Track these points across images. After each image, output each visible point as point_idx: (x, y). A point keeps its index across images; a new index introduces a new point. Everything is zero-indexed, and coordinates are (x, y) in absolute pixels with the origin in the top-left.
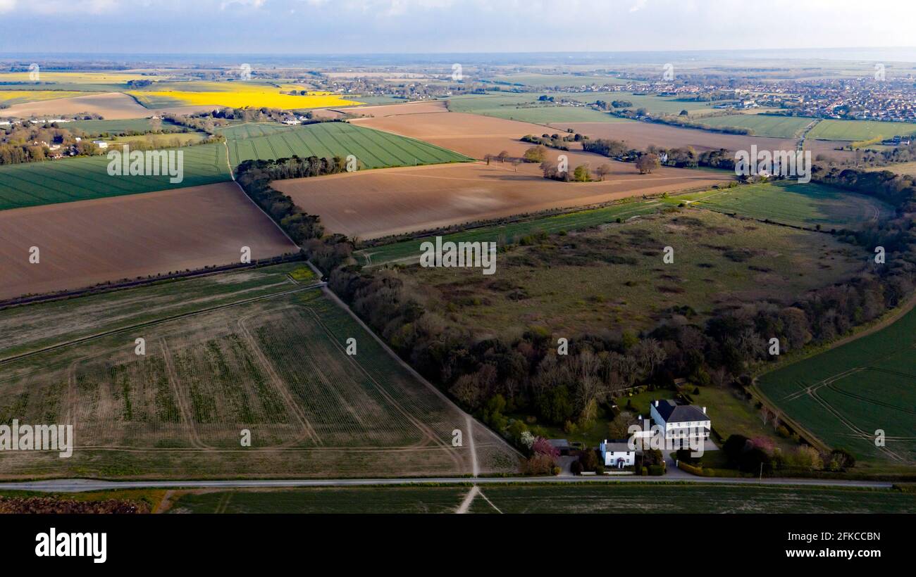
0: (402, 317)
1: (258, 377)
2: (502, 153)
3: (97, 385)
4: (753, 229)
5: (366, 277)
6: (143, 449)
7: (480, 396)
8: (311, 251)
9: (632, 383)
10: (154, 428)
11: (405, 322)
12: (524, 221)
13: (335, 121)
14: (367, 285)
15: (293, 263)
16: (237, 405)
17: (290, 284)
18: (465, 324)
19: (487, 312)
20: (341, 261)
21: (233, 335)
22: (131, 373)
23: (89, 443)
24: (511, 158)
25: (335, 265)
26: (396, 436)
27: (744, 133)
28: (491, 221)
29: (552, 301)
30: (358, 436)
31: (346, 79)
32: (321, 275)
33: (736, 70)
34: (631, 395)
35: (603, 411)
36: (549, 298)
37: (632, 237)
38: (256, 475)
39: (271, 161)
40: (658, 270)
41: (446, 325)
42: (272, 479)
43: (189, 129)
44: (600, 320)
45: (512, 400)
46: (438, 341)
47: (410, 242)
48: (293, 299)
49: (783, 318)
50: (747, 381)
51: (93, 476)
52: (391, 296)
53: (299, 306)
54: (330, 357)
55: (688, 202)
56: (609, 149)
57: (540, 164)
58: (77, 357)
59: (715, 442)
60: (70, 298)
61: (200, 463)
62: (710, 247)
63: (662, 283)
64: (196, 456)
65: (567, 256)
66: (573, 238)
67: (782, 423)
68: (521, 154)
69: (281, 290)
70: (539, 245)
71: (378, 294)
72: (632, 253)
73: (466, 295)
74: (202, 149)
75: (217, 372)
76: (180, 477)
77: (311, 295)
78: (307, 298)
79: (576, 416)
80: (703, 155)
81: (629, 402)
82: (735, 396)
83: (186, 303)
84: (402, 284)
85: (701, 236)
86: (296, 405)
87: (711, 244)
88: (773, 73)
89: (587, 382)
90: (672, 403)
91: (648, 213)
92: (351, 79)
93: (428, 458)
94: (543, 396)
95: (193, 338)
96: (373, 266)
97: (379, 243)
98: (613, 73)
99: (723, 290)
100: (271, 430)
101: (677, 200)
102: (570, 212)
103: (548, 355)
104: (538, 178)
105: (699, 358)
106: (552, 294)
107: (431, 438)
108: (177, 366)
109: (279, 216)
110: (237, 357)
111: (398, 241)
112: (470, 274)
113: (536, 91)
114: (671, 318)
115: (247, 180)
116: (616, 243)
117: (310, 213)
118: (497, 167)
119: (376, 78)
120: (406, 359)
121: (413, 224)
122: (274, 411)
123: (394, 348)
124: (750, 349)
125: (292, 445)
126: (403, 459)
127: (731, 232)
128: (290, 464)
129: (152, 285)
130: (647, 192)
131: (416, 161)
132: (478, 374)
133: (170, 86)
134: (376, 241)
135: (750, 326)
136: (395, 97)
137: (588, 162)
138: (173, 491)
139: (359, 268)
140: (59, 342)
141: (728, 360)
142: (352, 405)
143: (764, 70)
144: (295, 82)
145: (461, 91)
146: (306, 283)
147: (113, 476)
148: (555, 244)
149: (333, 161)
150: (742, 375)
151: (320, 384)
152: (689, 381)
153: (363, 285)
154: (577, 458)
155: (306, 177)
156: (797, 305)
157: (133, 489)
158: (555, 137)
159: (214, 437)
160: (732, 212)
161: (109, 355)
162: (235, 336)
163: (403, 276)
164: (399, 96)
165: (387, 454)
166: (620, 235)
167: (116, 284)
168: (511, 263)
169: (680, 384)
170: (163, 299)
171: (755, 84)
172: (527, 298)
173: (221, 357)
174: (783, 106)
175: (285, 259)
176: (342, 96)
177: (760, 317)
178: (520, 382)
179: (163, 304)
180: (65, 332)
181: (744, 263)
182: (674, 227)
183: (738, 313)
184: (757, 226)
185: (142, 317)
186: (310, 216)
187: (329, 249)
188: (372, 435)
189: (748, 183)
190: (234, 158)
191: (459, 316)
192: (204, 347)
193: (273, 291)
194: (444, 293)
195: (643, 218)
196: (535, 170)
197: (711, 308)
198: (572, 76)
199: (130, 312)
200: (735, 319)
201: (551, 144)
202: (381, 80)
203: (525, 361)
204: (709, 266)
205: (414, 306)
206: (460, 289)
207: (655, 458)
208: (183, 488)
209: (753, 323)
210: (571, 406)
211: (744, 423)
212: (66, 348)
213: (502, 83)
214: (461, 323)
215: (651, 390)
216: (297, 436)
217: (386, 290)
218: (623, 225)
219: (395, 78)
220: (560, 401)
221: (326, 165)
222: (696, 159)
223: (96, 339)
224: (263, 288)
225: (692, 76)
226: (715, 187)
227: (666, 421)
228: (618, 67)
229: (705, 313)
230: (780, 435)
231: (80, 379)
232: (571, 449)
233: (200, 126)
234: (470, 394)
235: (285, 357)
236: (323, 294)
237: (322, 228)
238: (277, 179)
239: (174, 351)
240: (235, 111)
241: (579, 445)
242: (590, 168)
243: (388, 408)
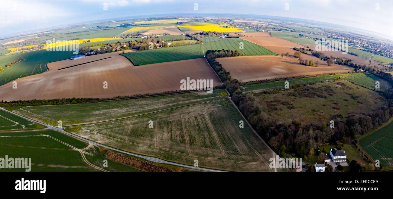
0: (254, 113)
1: (209, 132)
2: (287, 53)
3: (164, 127)
4: (359, 88)
5: (243, 96)
6: (174, 152)
7: (278, 145)
8: (227, 85)
9: (325, 142)
10: (178, 145)
11: (255, 115)
12: (293, 79)
13: (236, 37)
14: (244, 99)
15: (221, 89)
16: (202, 141)
17: (220, 97)
18: (274, 117)
19: (281, 113)
20: (236, 90)
21: (202, 114)
22: (173, 125)
23: (161, 147)
24: (290, 55)
25: (234, 91)
26: (251, 158)
27: (356, 55)
28: (283, 78)
29: (301, 110)
30: (239, 157)
31: (240, 22)
32: (229, 95)
33: (355, 34)
34: (324, 146)
35: (316, 152)
36: (300, 109)
37: (325, 88)
38: (207, 167)
39: (216, 51)
40: (333, 101)
41: (268, 117)
42: (211, 169)
43: (193, 39)
44: (315, 118)
45: (288, 147)
46: (265, 123)
47: (258, 84)
48: (221, 103)
49: (366, 120)
50: (356, 142)
51: (161, 158)
52: (251, 104)
53: (222, 106)
54: (231, 126)
55: (341, 77)
56: (319, 55)
57: (298, 58)
58: (159, 117)
59: (347, 163)
60: (158, 96)
61: (190, 160)
62: (347, 94)
63: (334, 106)
64: (190, 157)
65: (306, 93)
66: (308, 87)
67: (365, 156)
68: (293, 54)
69: (217, 99)
70: (298, 89)
71: (247, 103)
72: (325, 94)
73: (274, 106)
74: (196, 46)
75: (197, 128)
76: (185, 163)
77: (226, 102)
78: (225, 103)
79: (308, 154)
80: (346, 61)
81: (323, 149)
82: (353, 147)
83: (189, 101)
84: (254, 100)
85: (345, 89)
86: (220, 143)
87: (347, 93)
88: (364, 37)
89: (311, 141)
90: (336, 149)
91: (330, 80)
92: (241, 23)
93: (261, 167)
94: (298, 146)
95: (190, 114)
96: (246, 92)
97: (248, 84)
98: (321, 29)
99: (351, 109)
100: (212, 151)
101: (338, 76)
102: (307, 77)
103: (299, 131)
104: (297, 63)
105: (343, 133)
106: (301, 107)
107: (262, 160)
108: (185, 124)
109: (217, 71)
110: (203, 123)
111: (254, 84)
112: (276, 98)
113: (298, 32)
114: (336, 118)
115: (209, 57)
116: (321, 90)
117: (227, 71)
118: (285, 58)
119: (249, 23)
120: (255, 129)
121: (259, 77)
122: (213, 144)
123: (251, 125)
124: (357, 130)
125: (218, 157)
126: (253, 167)
127: (353, 89)
128: (217, 164)
129: (180, 94)
130: (330, 72)
131: (260, 54)
132: (278, 136)
133: (188, 24)
134: (247, 83)
135: (358, 122)
136: (255, 30)
137: (313, 59)
138: (182, 168)
139: (241, 93)
140: (155, 111)
141: (351, 134)
142: (237, 145)
143: (362, 35)
144: (224, 23)
145: (275, 29)
146: (224, 97)
147: (166, 159)
148: (303, 89)
149: (235, 52)
150: (355, 140)
151: (228, 136)
152: (341, 142)
153: (242, 99)
154: (307, 169)
155: (226, 57)
156: (369, 115)
157: (172, 165)
158: (303, 49)
159: (195, 151)
160: (353, 82)
161: (167, 117)
162: (203, 115)
163: (255, 97)
164: (256, 29)
165: (248, 164)
166: (322, 87)
167: (170, 92)
168: (289, 95)
169: (338, 143)
170: (183, 99)
171: (359, 40)
172: (294, 108)
173: (198, 122)
174: (366, 48)
175: (219, 87)
176: (238, 28)
177: (360, 119)
178: (291, 140)
179: (183, 101)
180: (157, 107)
181: (356, 100)
182: (337, 85)
183: (354, 118)
184: (359, 87)
185: (177, 105)
186: (227, 72)
187: (232, 85)
188: (243, 157)
189: (357, 72)
190: (205, 50)
191: (272, 114)
192: (193, 118)
193: (215, 99)
194: (268, 105)
195: (329, 82)
196: (297, 60)
197: (347, 116)
198: (309, 28)
199: (174, 103)
200: (353, 120)
201: (302, 51)
202: (250, 23)
203: (292, 133)
204: (347, 100)
205: (258, 109)
206: (272, 103)
207: (331, 169)
208: (185, 168)
209: (358, 121)
210: (306, 150)
211: (356, 156)
212: (156, 113)
213: (288, 28)
214: (273, 117)
215: (330, 145)
216: (220, 155)
217: (249, 102)
218: (323, 83)
219: (255, 23)
220: (303, 148)
221: (233, 53)
222: (344, 62)
223: (164, 111)
224: (212, 98)
225: (343, 34)
226: (349, 73)
227: (334, 156)
228: (322, 27)
229: (346, 117)
230: (365, 160)
231: (159, 124)
232: (306, 166)
233: (196, 38)
234: (275, 144)
235: (217, 125)
236: (230, 102)
237: (230, 77)
238: (217, 57)
239: (185, 118)
240: (206, 33)
241: (308, 164)
242: (313, 61)
243: (249, 147)
